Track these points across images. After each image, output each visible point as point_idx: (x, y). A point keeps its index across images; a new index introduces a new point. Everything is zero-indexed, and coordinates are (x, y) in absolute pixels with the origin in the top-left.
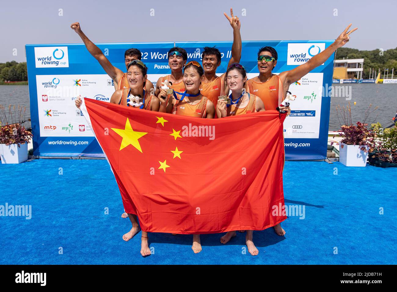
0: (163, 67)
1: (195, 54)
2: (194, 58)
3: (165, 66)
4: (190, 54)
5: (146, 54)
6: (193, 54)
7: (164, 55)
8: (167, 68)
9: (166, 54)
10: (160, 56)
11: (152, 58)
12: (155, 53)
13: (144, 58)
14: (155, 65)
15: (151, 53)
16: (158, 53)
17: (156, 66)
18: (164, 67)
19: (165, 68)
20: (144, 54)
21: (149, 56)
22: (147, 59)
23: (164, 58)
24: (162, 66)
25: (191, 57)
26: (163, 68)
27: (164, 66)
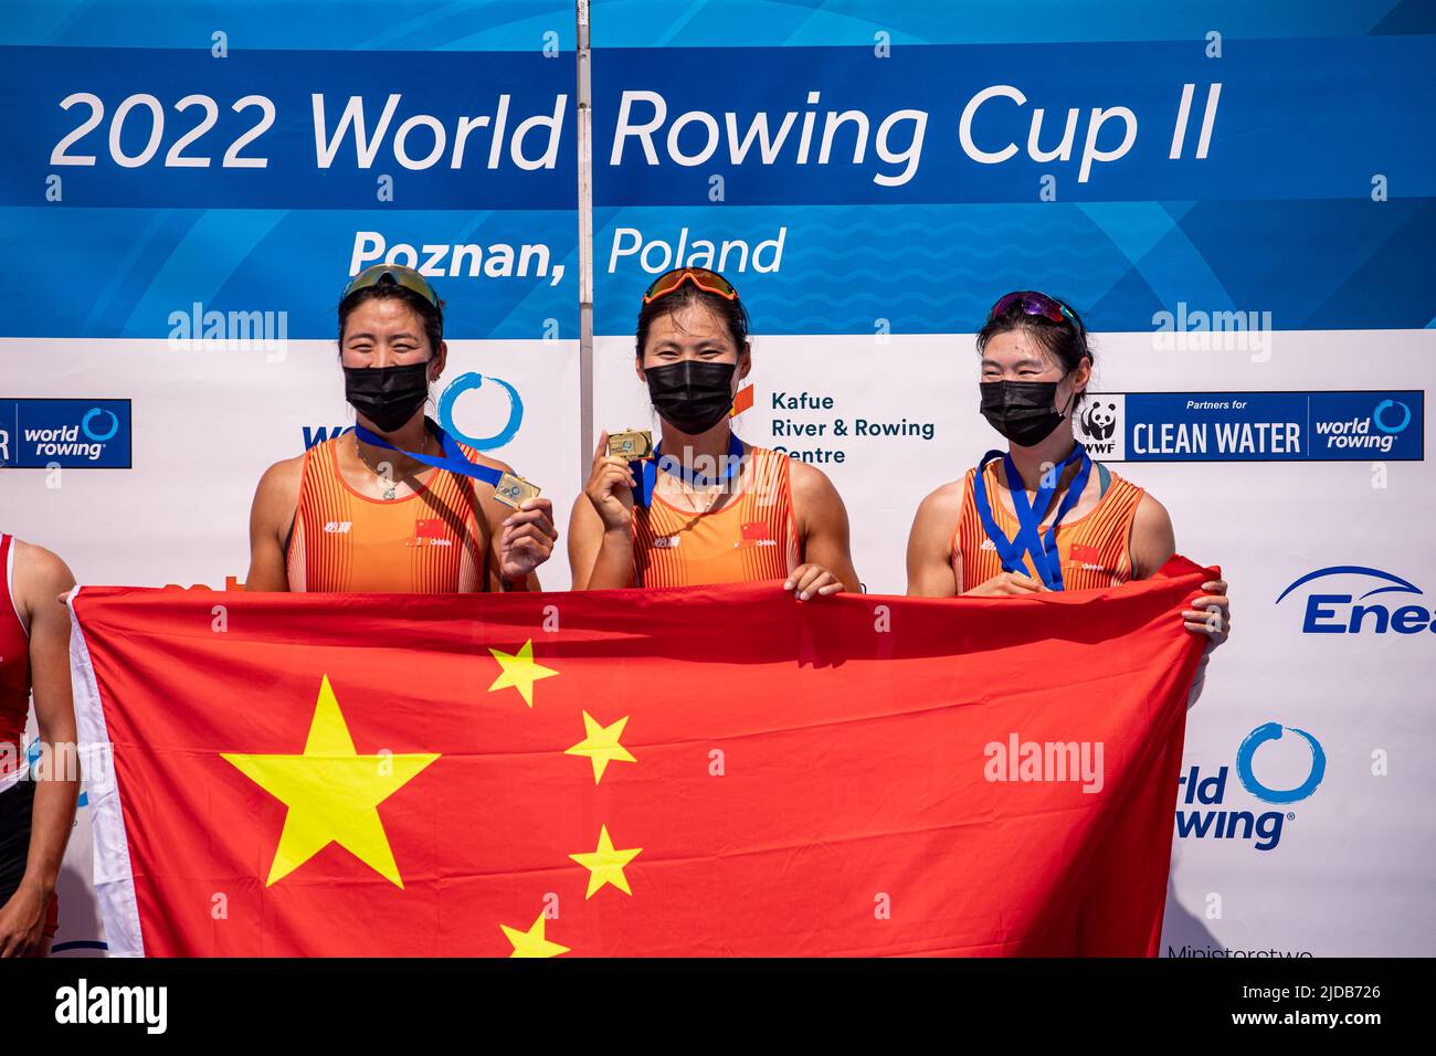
0: (445, 263)
1: (810, 117)
2: (802, 158)
3: (475, 251)
4: (760, 122)
5: (255, 114)
6: (791, 117)
7: (465, 127)
8: (491, 272)
9: (483, 121)
10: (420, 142)
11: (325, 158)
12: (355, 107)
13: (231, 160)
14: (361, 238)
15: (318, 100)
16: (394, 100)
17: (369, 246)
18: (467, 259)
19: (474, 272)
20: (225, 109)
21: (291, 139)
22: (262, 163)
23: (456, 163)
24: (440, 251)
25: (769, 156)
26: (455, 271)
27: (459, 251)
